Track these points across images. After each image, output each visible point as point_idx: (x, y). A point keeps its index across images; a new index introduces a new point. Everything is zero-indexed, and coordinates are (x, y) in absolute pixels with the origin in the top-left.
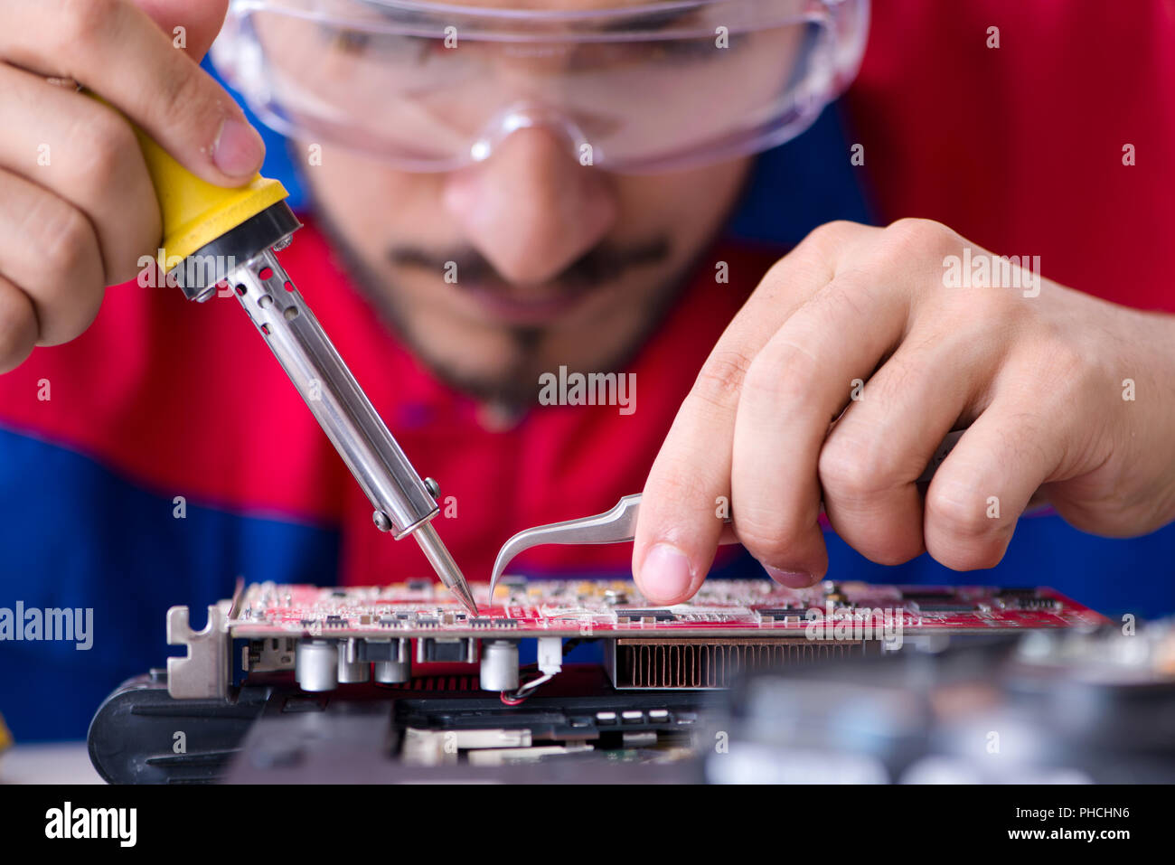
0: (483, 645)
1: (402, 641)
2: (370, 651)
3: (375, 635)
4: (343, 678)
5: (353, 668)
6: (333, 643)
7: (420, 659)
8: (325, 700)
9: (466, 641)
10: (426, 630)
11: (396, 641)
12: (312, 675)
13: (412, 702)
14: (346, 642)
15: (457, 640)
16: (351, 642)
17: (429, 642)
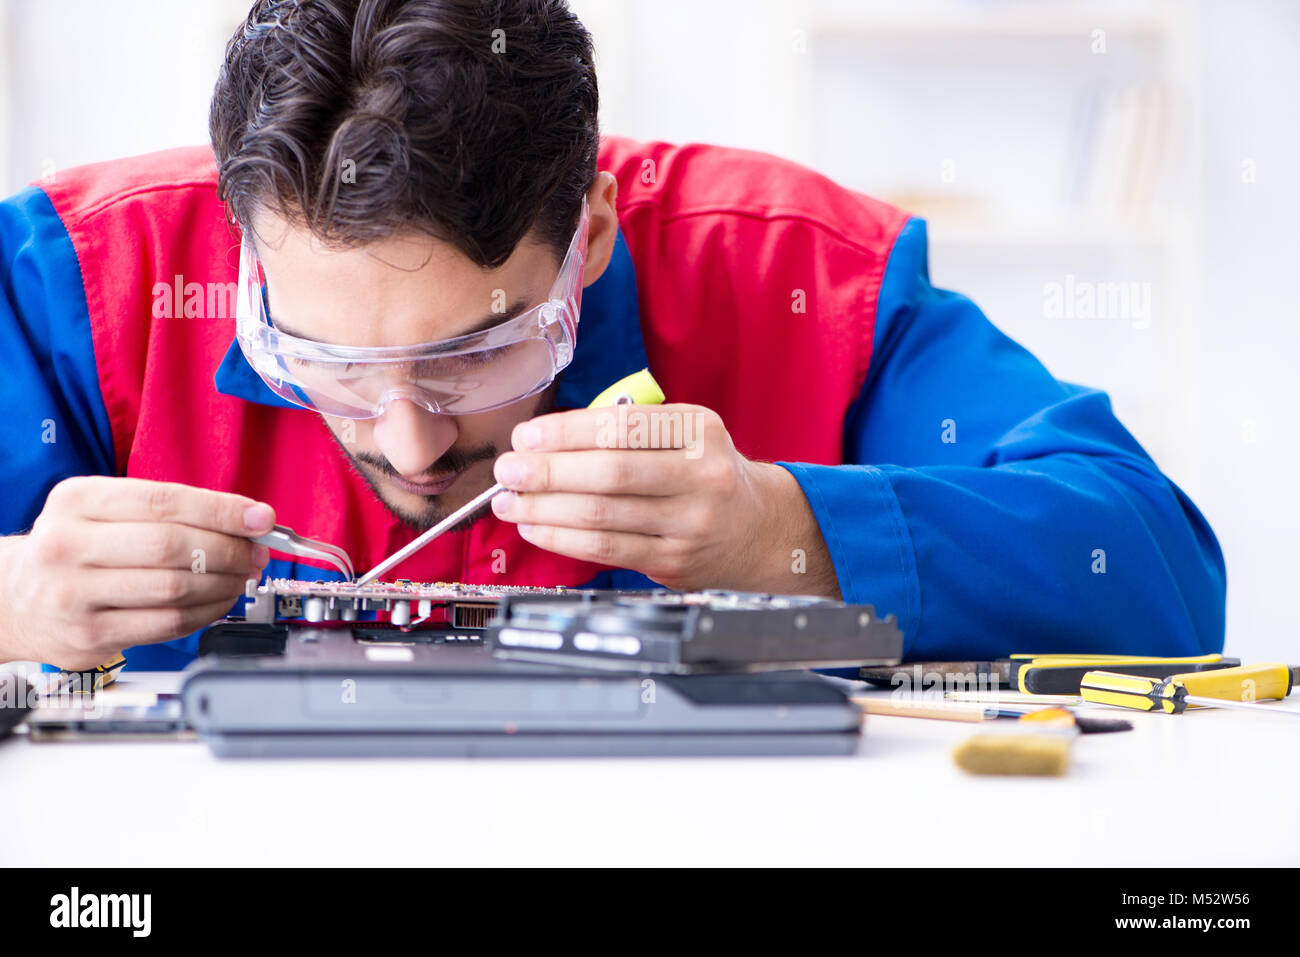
0: (394, 602)
1: (356, 600)
2: (341, 603)
3: (343, 596)
4: (327, 618)
5: (332, 612)
6: (324, 599)
7: (364, 607)
8: (319, 626)
9: (385, 600)
10: (368, 594)
11: (353, 599)
12: (313, 612)
13: (359, 630)
14: (329, 601)
15: (381, 600)
16: (332, 600)
17: (369, 600)
